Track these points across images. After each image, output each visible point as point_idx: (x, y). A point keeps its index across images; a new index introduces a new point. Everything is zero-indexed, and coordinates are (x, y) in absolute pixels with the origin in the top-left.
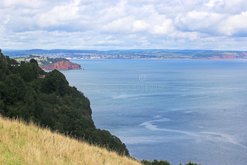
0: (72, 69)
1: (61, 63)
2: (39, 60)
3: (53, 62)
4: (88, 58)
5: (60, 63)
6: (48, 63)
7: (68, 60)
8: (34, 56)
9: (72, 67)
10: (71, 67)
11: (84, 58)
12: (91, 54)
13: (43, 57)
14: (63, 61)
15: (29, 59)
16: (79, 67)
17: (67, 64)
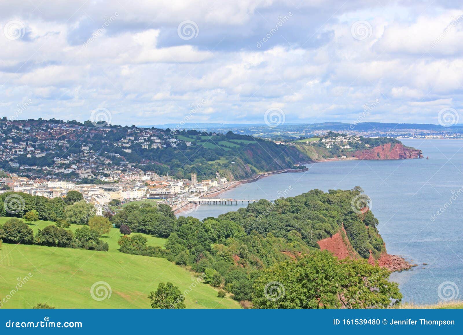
0: (405, 158)
1: (387, 147)
2: (346, 140)
3: (372, 144)
4: (421, 137)
5: (385, 147)
6: (363, 147)
7: (399, 142)
8: (336, 134)
9: (405, 155)
10: (403, 155)
11: (414, 137)
12: (425, 131)
13: (354, 136)
14: (390, 144)
15: (328, 140)
16: (419, 153)
17: (397, 148)
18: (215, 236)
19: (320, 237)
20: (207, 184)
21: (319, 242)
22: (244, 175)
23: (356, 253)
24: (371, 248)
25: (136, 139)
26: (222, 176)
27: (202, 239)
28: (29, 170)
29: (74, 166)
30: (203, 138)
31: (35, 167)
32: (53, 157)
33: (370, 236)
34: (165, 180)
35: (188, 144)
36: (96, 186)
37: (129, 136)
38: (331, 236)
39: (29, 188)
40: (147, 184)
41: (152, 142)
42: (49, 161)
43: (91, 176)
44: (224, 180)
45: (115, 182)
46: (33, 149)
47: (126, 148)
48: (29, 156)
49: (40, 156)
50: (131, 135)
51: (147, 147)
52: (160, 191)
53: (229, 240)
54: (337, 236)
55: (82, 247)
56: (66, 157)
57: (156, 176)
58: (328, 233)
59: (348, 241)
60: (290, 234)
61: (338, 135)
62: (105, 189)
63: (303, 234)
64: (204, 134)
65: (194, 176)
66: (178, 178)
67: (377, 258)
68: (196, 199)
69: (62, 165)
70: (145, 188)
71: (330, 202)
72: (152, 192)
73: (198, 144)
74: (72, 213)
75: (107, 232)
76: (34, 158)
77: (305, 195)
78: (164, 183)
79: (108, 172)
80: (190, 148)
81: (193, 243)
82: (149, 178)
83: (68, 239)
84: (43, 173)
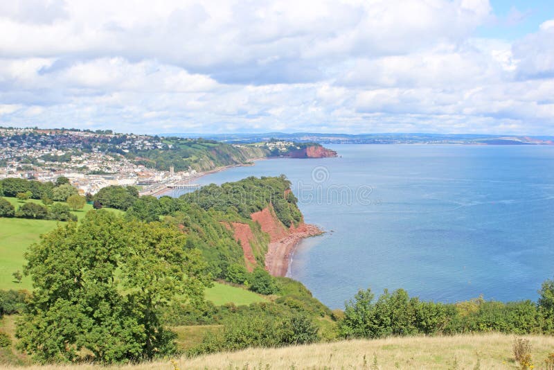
0: (325, 157)
1: (312, 149)
2: (284, 144)
3: (302, 147)
6: (295, 149)
7: (320, 146)
8: (276, 140)
9: (325, 154)
13: (289, 142)
14: (314, 147)
15: (270, 144)
16: (335, 153)
17: (319, 150)
18: (168, 210)
19: (253, 211)
20: (182, 174)
21: (252, 215)
22: (209, 168)
23: (280, 222)
24: (292, 220)
25: (133, 143)
26: (193, 169)
27: (153, 212)
28: (51, 165)
29: (85, 162)
30: (181, 142)
31: (57, 163)
32: (71, 156)
33: (291, 211)
34: (152, 172)
35: (170, 147)
36: (100, 176)
37: (128, 140)
38: (261, 210)
39: (49, 178)
40: (137, 175)
41: (144, 145)
42: (67, 159)
43: (97, 169)
44: (194, 171)
45: (115, 173)
46: (56, 150)
47: (125, 149)
48: (52, 155)
49: (61, 154)
50: (129, 140)
51: (140, 148)
52: (146, 180)
53: (177, 213)
54: (266, 210)
55: (56, 219)
56: (80, 155)
57: (146, 169)
58: (259, 208)
59: (274, 214)
60: (229, 209)
61: (278, 141)
62: (106, 178)
63: (239, 209)
64: (182, 139)
65: (172, 169)
66: (161, 170)
67: (297, 227)
68: (172, 185)
69: (77, 161)
70: (136, 177)
71: (261, 185)
72: (141, 180)
73: (177, 146)
74: (58, 193)
75: (82, 208)
76: (56, 156)
77: (243, 181)
78: (151, 174)
79: (110, 166)
80: (172, 149)
81: (145, 215)
82: (140, 170)
83: (44, 213)
84: (62, 167)
